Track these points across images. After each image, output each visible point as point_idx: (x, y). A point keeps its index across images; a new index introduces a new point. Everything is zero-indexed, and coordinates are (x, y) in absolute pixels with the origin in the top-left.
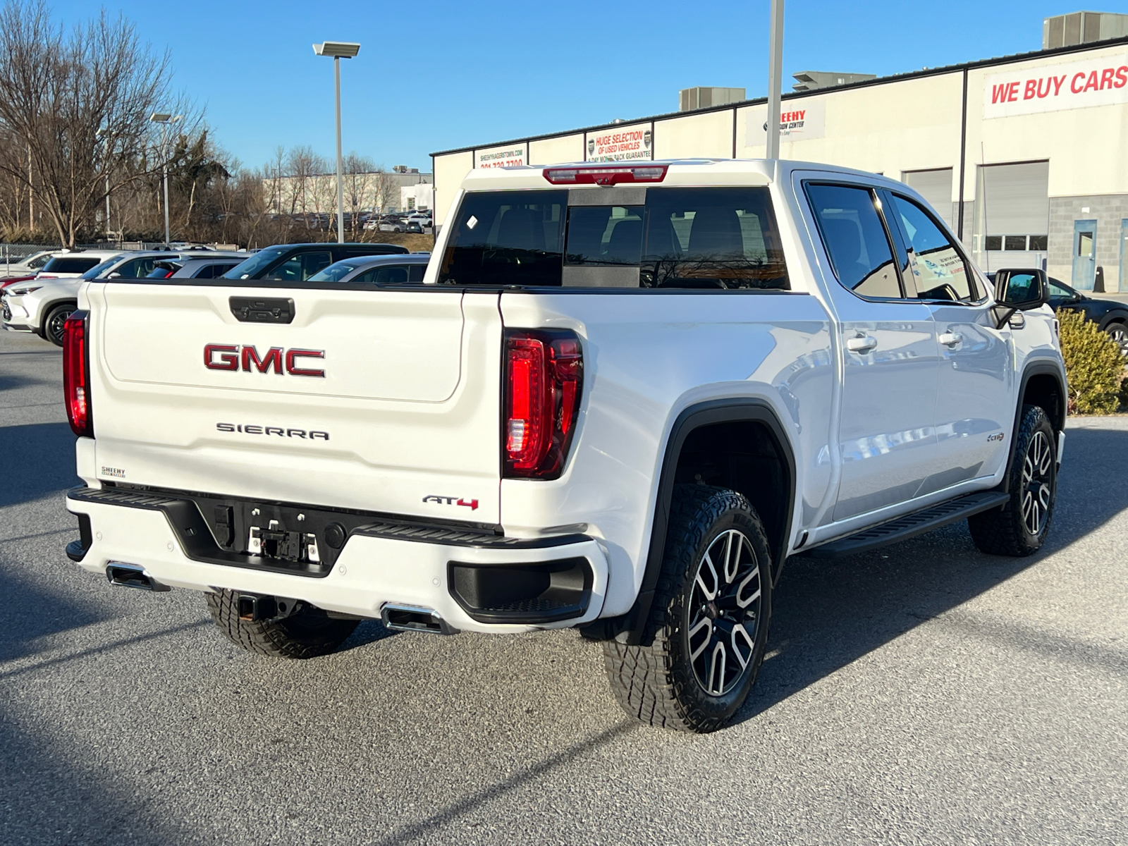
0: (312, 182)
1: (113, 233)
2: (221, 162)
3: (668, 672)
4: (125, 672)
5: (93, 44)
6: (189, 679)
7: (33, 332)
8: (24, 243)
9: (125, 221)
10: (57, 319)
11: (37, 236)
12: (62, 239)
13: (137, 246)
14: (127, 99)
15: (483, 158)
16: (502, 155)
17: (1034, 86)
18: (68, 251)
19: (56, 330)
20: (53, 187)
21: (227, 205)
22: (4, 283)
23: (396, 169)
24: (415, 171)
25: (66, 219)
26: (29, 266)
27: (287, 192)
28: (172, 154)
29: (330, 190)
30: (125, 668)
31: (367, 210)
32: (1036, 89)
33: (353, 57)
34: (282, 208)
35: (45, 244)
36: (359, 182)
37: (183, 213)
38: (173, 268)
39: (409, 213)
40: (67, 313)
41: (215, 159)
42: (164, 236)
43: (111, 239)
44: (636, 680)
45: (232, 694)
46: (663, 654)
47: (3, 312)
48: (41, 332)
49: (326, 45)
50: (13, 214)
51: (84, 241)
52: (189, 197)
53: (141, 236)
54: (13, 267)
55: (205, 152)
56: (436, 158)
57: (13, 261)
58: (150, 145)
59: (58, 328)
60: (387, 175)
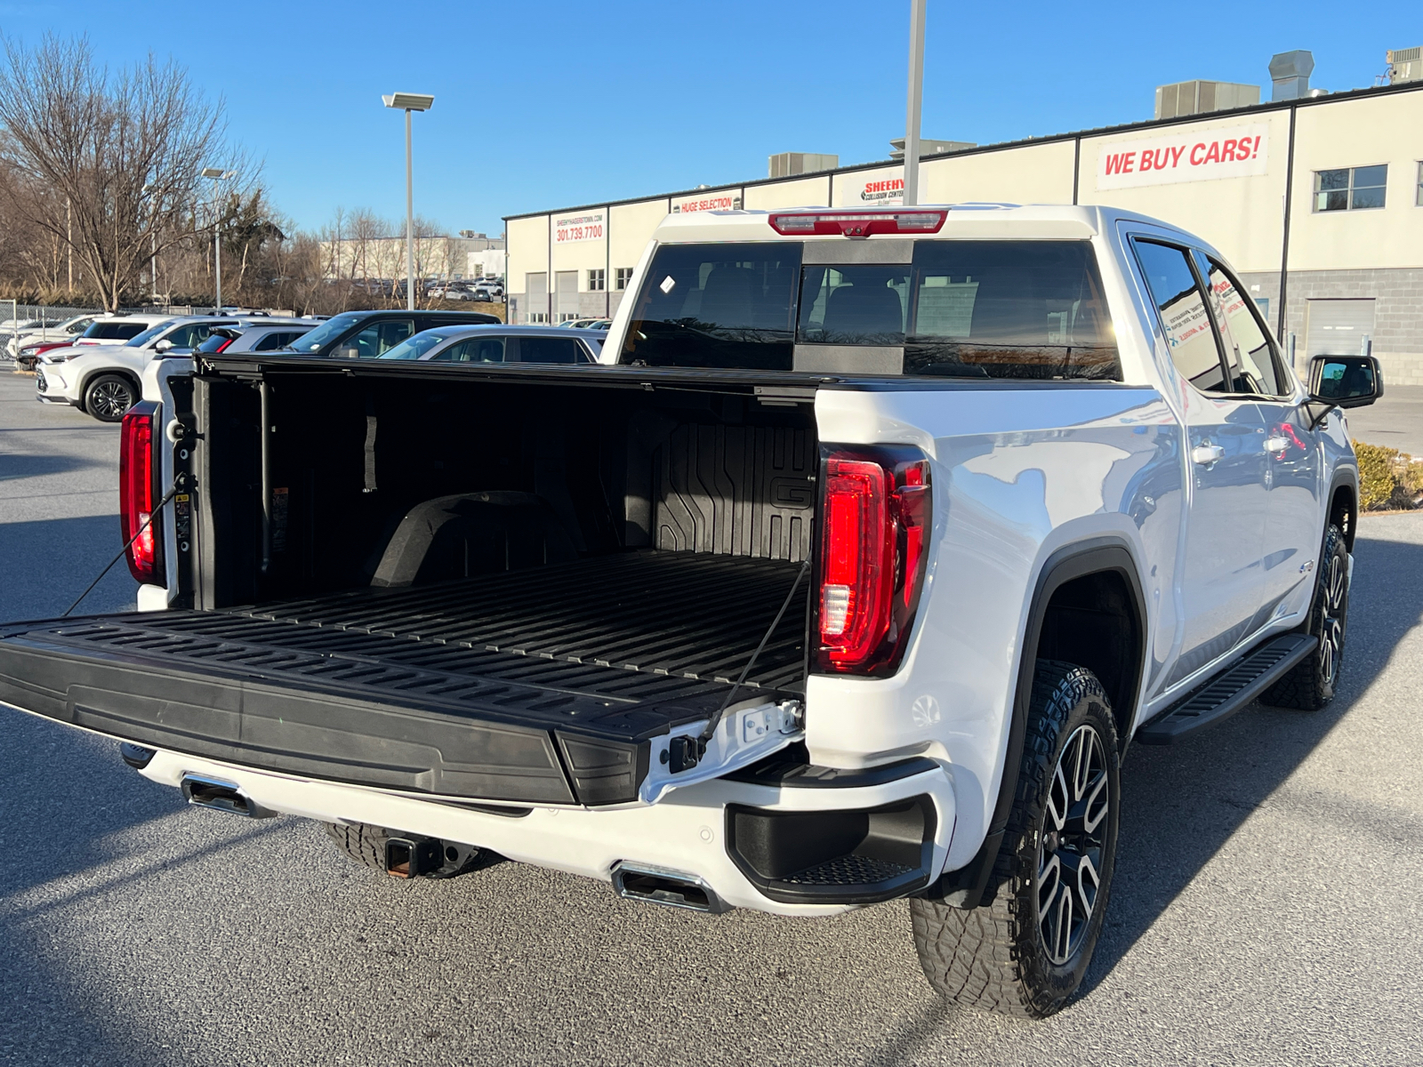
0: (374, 246)
1: (159, 296)
2: (275, 223)
3: (1013, 944)
4: (201, 901)
5: (141, 90)
6: (291, 913)
7: (72, 405)
8: (62, 305)
9: (172, 283)
10: (99, 390)
11: (76, 298)
12: (105, 302)
13: (186, 310)
14: (177, 149)
15: (560, 223)
16: (580, 220)
17: (1151, 157)
18: (112, 314)
19: (98, 403)
20: (95, 245)
21: (282, 269)
22: (39, 349)
23: (462, 234)
24: (482, 236)
25: (109, 280)
26: (67, 330)
27: (347, 255)
28: (224, 213)
29: (393, 254)
30: (200, 893)
31: (432, 276)
32: (1153, 160)
33: (425, 110)
34: (341, 272)
35: (85, 307)
36: (425, 246)
37: (235, 277)
38: (231, 335)
39: (476, 280)
40: (110, 384)
41: (269, 219)
42: (215, 300)
43: (157, 303)
44: (962, 952)
45: (354, 942)
46: (1008, 918)
47: (37, 382)
48: (80, 405)
49: (397, 96)
50: (50, 274)
51: (127, 305)
52: (242, 260)
53: (189, 300)
54: (50, 331)
55: (258, 212)
56: (508, 222)
57: (49, 325)
58: (201, 202)
59: (100, 401)
60: (454, 240)
